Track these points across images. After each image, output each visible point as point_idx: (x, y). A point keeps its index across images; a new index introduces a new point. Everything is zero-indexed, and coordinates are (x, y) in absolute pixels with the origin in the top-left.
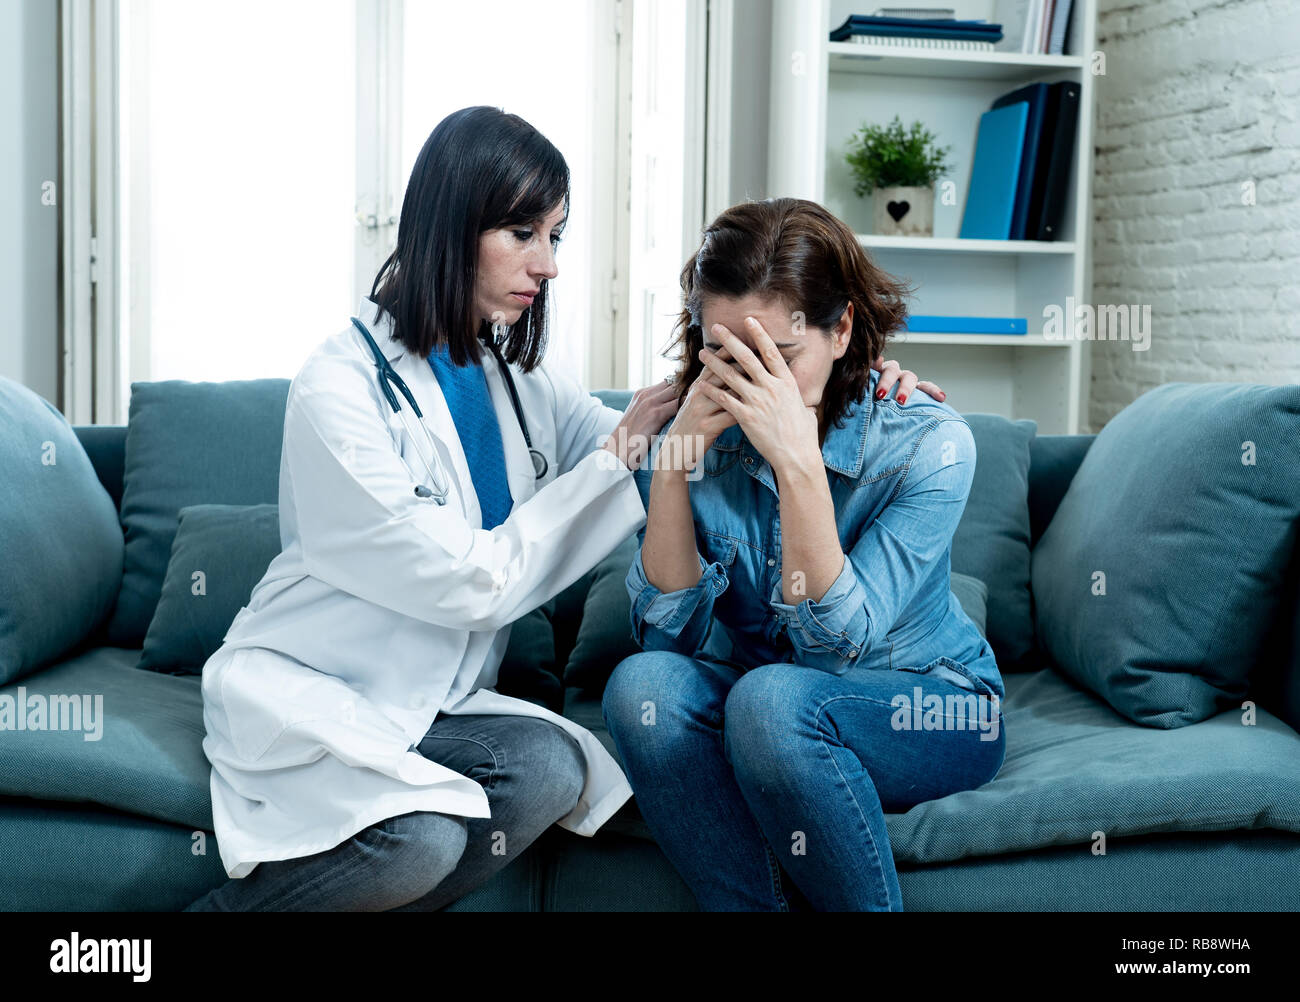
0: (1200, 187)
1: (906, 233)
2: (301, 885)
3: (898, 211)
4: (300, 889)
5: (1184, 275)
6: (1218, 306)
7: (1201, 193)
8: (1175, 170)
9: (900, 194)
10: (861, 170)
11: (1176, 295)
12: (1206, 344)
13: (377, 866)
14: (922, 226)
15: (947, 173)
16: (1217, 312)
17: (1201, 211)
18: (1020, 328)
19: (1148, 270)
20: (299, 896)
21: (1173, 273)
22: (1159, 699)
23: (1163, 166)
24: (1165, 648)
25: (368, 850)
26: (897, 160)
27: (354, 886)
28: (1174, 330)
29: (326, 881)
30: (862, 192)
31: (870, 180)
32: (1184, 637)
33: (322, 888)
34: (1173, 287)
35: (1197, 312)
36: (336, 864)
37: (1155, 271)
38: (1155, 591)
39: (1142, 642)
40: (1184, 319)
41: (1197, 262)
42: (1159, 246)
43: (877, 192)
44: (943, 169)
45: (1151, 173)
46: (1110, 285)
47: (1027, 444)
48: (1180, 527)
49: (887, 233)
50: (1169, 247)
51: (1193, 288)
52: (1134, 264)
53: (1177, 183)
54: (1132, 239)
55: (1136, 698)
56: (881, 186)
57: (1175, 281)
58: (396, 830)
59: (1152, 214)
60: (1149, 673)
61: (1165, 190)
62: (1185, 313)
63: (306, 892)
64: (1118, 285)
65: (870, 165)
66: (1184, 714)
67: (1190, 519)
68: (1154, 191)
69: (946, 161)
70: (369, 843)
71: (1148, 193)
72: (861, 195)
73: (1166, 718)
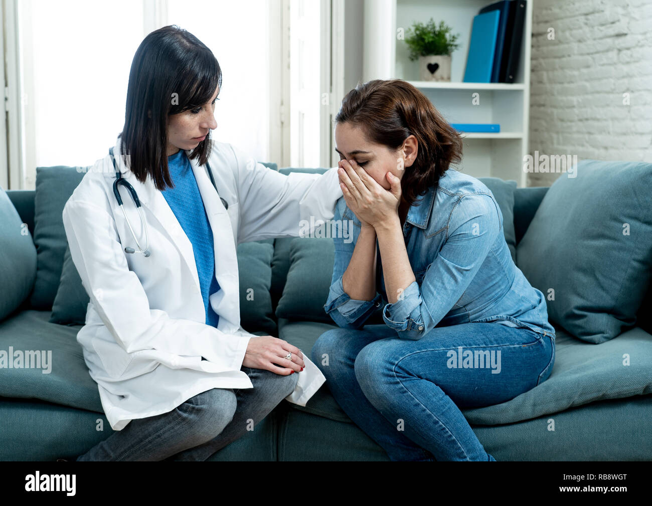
0: (588, 54)
1: (437, 80)
2: (150, 436)
3: (433, 68)
4: (150, 438)
5: (580, 100)
6: (598, 117)
7: (589, 58)
8: (575, 46)
9: (434, 59)
10: (413, 46)
11: (576, 111)
12: (592, 136)
13: (191, 424)
14: (445, 76)
15: (458, 47)
16: (598, 120)
17: (588, 67)
18: (496, 129)
19: (560, 98)
20: (150, 442)
21: (575, 100)
22: (592, 327)
23: (567, 43)
24: (594, 300)
25: (185, 415)
26: (432, 42)
27: (180, 434)
28: (575, 129)
29: (164, 433)
30: (413, 58)
31: (418, 52)
32: (604, 294)
33: (162, 437)
34: (574, 107)
35: (587, 119)
36: (168, 423)
37: (564, 98)
38: (589, 270)
39: (582, 297)
40: (580, 124)
41: (587, 93)
42: (566, 85)
43: (421, 59)
44: (456, 46)
45: (561, 47)
46: (540, 105)
47: (512, 193)
48: (602, 236)
49: (427, 80)
50: (572, 86)
51: (585, 107)
52: (553, 95)
53: (576, 52)
54: (551, 81)
55: (579, 327)
56: (423, 55)
57: (575, 103)
58: (199, 403)
59: (562, 68)
60: (586, 313)
61: (569, 56)
62: (581, 120)
63: (154, 439)
64: (544, 105)
65: (418, 45)
66: (605, 335)
67: (607, 233)
68: (563, 56)
69: (457, 42)
70: (185, 411)
71: (560, 57)
72: (412, 60)
73: (596, 337)
